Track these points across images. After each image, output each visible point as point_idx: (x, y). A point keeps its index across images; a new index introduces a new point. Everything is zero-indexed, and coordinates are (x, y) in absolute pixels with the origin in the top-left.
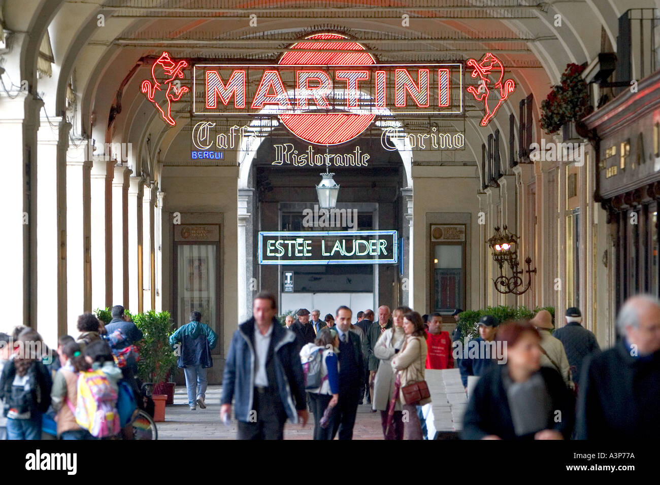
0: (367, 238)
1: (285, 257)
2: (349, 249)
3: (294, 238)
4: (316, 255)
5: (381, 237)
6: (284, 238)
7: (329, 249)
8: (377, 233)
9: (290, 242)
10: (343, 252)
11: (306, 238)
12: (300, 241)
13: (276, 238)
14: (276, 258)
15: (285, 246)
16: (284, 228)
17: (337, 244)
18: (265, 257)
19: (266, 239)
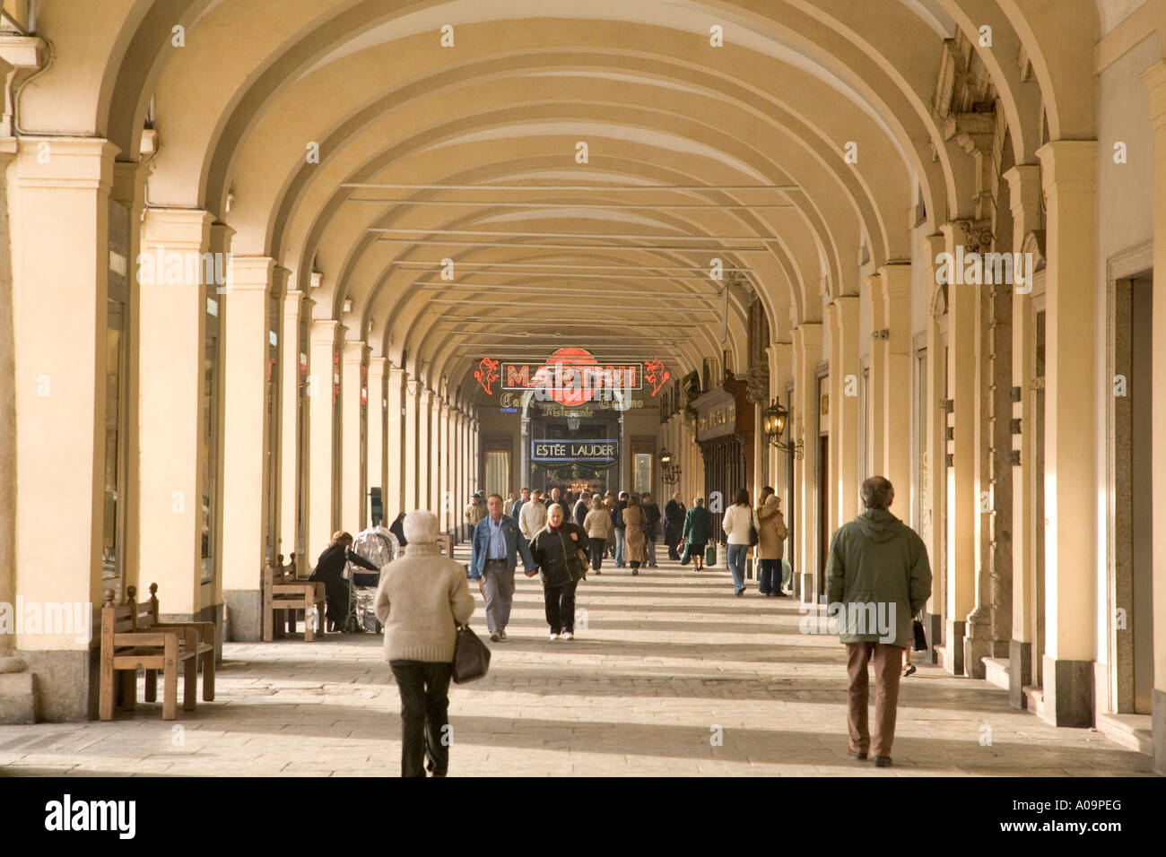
0: (601, 444)
1: (549, 456)
2: (589, 451)
3: (554, 444)
4: (568, 454)
5: (610, 444)
6: (548, 444)
7: (576, 451)
8: (608, 441)
9: (551, 447)
10: (585, 453)
11: (561, 444)
12: (558, 445)
13: (542, 444)
14: (542, 456)
15: (549, 449)
16: (548, 438)
17: (582, 448)
18: (536, 456)
19: (536, 444)
